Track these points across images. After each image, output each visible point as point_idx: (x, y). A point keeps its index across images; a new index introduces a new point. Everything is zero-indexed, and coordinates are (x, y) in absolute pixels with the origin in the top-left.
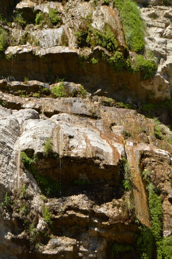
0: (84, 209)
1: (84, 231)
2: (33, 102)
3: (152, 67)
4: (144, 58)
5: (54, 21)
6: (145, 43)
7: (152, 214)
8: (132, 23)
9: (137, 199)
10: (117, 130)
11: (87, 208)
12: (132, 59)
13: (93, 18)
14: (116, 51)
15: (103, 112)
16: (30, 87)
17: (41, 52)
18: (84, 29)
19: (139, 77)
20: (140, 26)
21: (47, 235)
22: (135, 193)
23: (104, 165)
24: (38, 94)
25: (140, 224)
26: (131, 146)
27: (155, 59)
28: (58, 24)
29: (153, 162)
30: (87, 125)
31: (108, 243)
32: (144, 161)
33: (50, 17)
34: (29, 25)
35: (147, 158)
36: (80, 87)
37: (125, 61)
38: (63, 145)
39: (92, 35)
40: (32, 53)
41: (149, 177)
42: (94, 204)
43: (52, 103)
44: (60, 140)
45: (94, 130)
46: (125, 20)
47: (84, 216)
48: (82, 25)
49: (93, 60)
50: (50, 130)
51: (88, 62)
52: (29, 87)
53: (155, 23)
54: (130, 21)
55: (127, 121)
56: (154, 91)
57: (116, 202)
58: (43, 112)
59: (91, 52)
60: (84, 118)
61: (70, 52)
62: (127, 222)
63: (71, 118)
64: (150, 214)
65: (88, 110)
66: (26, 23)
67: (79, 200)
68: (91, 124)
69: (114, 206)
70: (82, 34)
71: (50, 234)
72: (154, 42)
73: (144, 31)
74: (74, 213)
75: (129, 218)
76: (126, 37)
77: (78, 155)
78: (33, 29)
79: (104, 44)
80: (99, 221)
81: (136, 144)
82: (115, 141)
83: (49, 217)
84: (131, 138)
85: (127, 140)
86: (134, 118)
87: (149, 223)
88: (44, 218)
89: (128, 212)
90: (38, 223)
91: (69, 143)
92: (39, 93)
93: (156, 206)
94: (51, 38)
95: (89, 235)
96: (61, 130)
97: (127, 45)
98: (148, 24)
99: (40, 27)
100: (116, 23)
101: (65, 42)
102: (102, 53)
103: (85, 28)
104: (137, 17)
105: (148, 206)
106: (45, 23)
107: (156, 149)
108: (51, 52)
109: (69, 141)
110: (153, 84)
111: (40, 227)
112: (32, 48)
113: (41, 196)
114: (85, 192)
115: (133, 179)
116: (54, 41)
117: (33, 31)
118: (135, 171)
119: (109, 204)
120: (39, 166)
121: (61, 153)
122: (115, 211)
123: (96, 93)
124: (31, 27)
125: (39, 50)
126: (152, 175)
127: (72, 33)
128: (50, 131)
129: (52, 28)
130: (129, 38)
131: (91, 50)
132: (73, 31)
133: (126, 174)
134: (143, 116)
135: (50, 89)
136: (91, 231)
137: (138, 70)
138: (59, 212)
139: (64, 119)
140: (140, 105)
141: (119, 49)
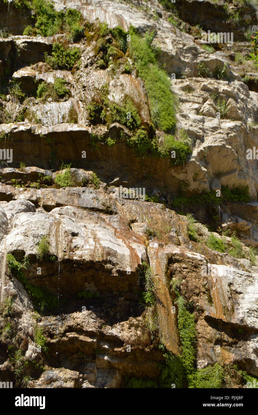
0: (90, 330)
1: (90, 360)
2: (30, 193)
3: (185, 150)
4: (175, 139)
5: (61, 92)
6: (177, 120)
7: (182, 338)
8: (160, 96)
9: (161, 316)
10: (139, 228)
11: (93, 329)
12: (160, 140)
13: (110, 88)
14: (139, 129)
15: (120, 206)
16: (28, 175)
17: (42, 131)
18: (97, 102)
19: (169, 162)
20: (170, 99)
21: (40, 365)
22: (159, 309)
23: (118, 271)
24: (38, 184)
25: (166, 351)
26: (155, 248)
27: (189, 140)
28: (66, 97)
29: (184, 268)
30: (98, 220)
31: (123, 377)
32: (172, 268)
33: (56, 88)
34: (29, 98)
35: (177, 263)
36: (91, 175)
37: (150, 142)
38: (63, 245)
39: (108, 109)
40: (31, 131)
41: (178, 288)
42: (103, 324)
43: (54, 194)
44: (60, 239)
45: (106, 227)
46: (150, 92)
47: (89, 340)
48: (95, 97)
49: (109, 141)
50: (47, 225)
51: (103, 144)
52: (26, 174)
53: (190, 97)
54: (157, 93)
55: (152, 218)
56: (188, 181)
57: (134, 321)
58: (41, 206)
59: (106, 130)
60: (95, 213)
61: (80, 130)
62: (148, 348)
63: (77, 212)
64: (180, 337)
65: (101, 202)
66: (25, 96)
67: (84, 319)
68: (104, 219)
69: (131, 326)
70: (95, 108)
71: (44, 365)
72: (188, 119)
73: (176, 108)
74: (76, 335)
75: (151, 342)
76: (152, 112)
77: (83, 258)
78: (33, 103)
79: (124, 120)
80: (110, 347)
81: (163, 246)
82: (135, 241)
83: (43, 341)
84: (156, 238)
85: (150, 240)
86: (161, 214)
87: (178, 349)
88: (36, 343)
89: (149, 335)
90: (27, 349)
91: (71, 242)
92: (39, 182)
93: (187, 326)
94: (56, 114)
95: (96, 365)
96: (62, 226)
97: (153, 122)
98: (180, 99)
99: (43, 100)
100: (139, 96)
101: (73, 117)
102: (121, 131)
103: (99, 100)
104: (166, 89)
105: (177, 326)
106: (49, 96)
107: (188, 252)
108: (55, 131)
109: (71, 240)
110: (186, 173)
111: (30, 354)
112: (30, 126)
113: (34, 313)
114: (92, 307)
115: (158, 291)
116: (60, 117)
117: (34, 106)
118: (159, 280)
119: (124, 324)
120: (32, 273)
121: (60, 255)
122: (132, 333)
123: (112, 182)
124: (31, 101)
125: (39, 128)
126: (183, 285)
127: (83, 107)
128: (47, 227)
129: (58, 101)
130: (155, 114)
131: (106, 127)
132: (83, 105)
133: (148, 283)
134: (173, 212)
135: (53, 177)
136: (99, 360)
137: (166, 154)
138: (56, 335)
139: (68, 213)
140: (171, 199)
141: (143, 127)
